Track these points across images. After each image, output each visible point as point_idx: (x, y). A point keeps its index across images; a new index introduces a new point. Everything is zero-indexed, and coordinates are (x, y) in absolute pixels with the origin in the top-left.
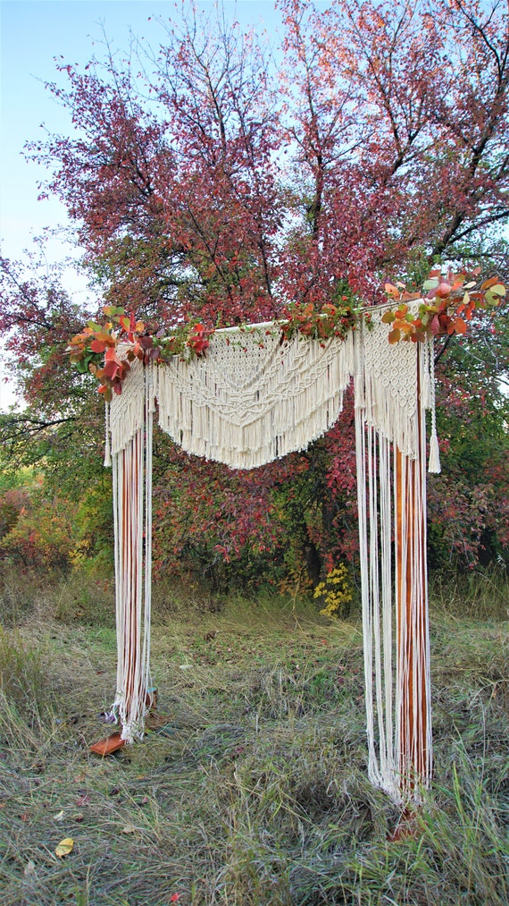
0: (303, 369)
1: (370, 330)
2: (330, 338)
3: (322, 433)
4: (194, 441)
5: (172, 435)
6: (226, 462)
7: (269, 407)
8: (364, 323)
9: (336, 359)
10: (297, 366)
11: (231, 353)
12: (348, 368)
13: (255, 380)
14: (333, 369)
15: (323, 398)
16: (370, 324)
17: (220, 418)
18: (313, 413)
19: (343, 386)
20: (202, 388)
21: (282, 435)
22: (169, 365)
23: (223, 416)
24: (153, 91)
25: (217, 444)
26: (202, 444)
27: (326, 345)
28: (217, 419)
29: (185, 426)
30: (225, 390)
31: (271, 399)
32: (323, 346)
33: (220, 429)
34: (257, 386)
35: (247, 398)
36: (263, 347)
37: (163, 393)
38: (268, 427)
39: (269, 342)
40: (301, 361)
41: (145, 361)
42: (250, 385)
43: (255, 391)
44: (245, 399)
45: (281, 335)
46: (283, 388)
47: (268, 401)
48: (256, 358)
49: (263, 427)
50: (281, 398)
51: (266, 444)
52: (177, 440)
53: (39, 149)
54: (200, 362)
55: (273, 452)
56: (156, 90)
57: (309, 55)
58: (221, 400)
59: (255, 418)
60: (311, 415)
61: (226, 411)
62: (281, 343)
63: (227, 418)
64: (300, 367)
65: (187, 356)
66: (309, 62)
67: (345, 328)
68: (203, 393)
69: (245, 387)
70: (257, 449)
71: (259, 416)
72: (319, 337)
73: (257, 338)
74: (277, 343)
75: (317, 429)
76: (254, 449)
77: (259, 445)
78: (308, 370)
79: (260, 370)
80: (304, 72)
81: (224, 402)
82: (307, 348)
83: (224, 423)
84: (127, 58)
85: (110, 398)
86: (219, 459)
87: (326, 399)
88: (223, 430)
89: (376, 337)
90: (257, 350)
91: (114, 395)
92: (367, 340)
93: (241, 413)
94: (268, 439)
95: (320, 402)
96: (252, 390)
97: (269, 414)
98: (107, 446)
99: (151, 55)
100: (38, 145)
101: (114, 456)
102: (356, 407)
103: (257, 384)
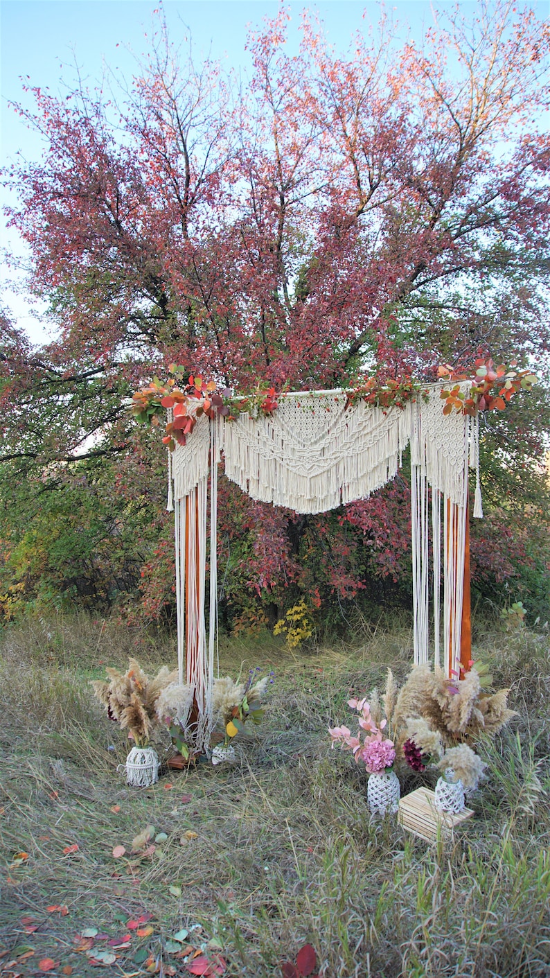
0: (366, 432)
1: (426, 402)
2: (391, 407)
3: (383, 485)
4: (261, 489)
5: (239, 483)
6: (293, 507)
7: (335, 462)
8: (421, 397)
9: (395, 424)
10: (361, 428)
11: (298, 414)
12: (406, 432)
13: (321, 438)
14: (393, 432)
15: (384, 456)
16: (426, 398)
17: (288, 470)
18: (375, 468)
19: (402, 447)
20: (269, 443)
21: (346, 485)
22: (236, 421)
23: (290, 468)
24: (123, 120)
25: (284, 492)
26: (269, 492)
27: (388, 412)
28: (284, 470)
29: (252, 475)
30: (292, 447)
31: (337, 455)
32: (386, 414)
33: (288, 479)
34: (322, 444)
35: (314, 453)
36: (328, 411)
37: (230, 447)
38: (334, 478)
39: (335, 407)
40: (364, 424)
41: (211, 416)
42: (316, 442)
43: (321, 447)
44: (311, 454)
45: (345, 402)
46: (348, 446)
47: (334, 456)
48: (322, 419)
49: (329, 478)
50: (346, 454)
51: (332, 493)
52: (244, 488)
53: (12, 175)
54: (268, 420)
55: (338, 500)
56: (127, 120)
57: (276, 98)
58: (287, 454)
59: (321, 471)
60: (373, 470)
61: (292, 463)
62: (346, 408)
63: (294, 470)
64: (363, 429)
65: (255, 415)
66: (276, 105)
67: (405, 399)
68: (271, 448)
69: (311, 444)
70: (323, 497)
71: (325, 469)
72: (380, 405)
73: (323, 402)
74: (343, 408)
75: (379, 481)
76: (321, 497)
77: (325, 494)
78: (371, 432)
79: (326, 430)
80: (271, 113)
81: (291, 456)
82: (369, 414)
83: (291, 475)
84: (99, 86)
85: (173, 448)
86: (287, 505)
87: (387, 457)
88: (290, 480)
89: (431, 408)
90: (322, 413)
91: (178, 446)
92: (423, 410)
93: (308, 466)
94: (334, 489)
95: (381, 459)
96: (319, 447)
97: (335, 468)
98: (170, 492)
99: (124, 86)
100: (11, 171)
101: (176, 501)
102: (412, 464)
103: (323, 441)
